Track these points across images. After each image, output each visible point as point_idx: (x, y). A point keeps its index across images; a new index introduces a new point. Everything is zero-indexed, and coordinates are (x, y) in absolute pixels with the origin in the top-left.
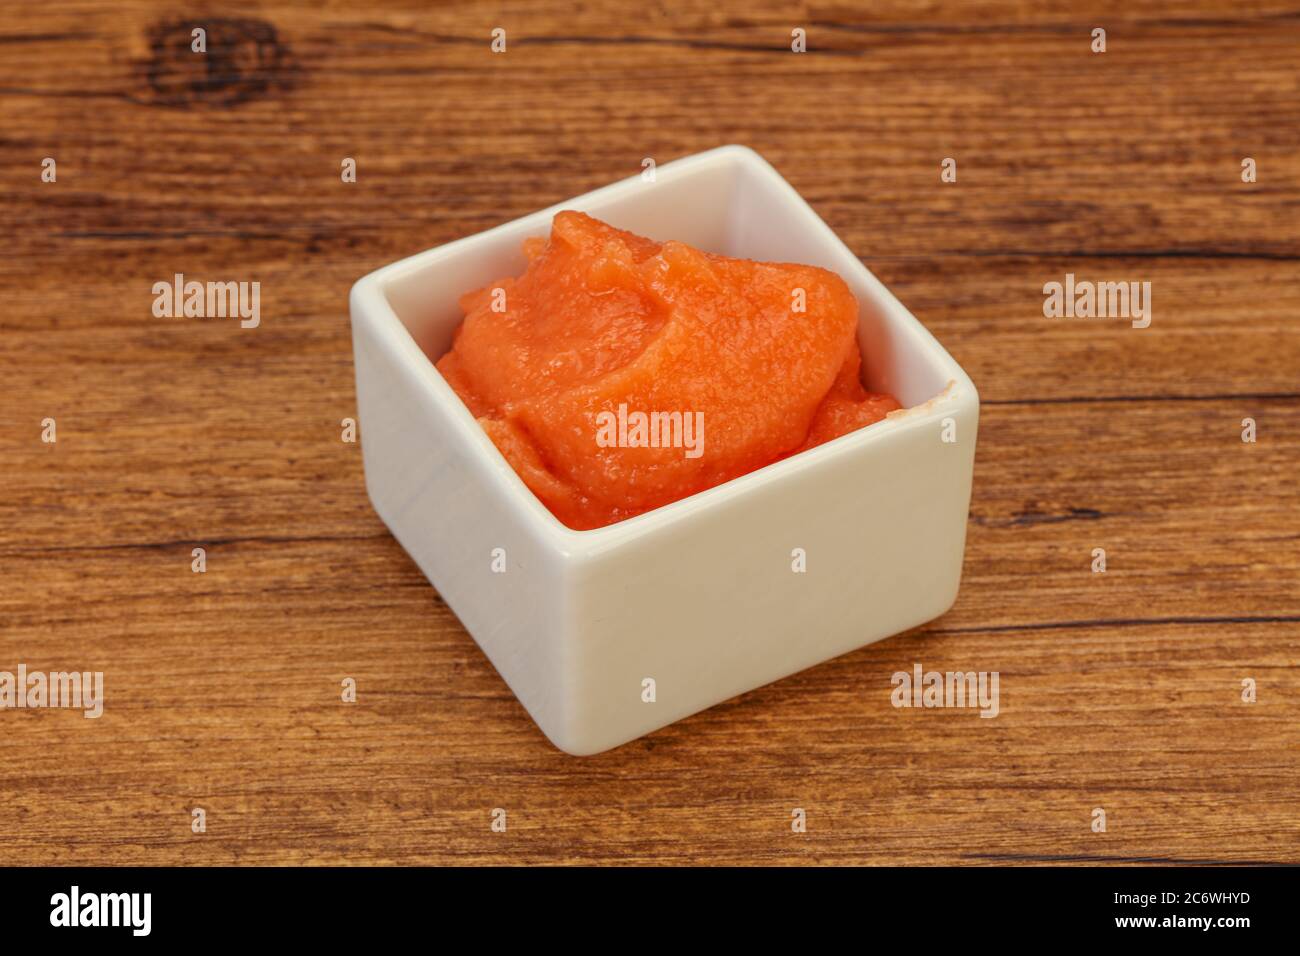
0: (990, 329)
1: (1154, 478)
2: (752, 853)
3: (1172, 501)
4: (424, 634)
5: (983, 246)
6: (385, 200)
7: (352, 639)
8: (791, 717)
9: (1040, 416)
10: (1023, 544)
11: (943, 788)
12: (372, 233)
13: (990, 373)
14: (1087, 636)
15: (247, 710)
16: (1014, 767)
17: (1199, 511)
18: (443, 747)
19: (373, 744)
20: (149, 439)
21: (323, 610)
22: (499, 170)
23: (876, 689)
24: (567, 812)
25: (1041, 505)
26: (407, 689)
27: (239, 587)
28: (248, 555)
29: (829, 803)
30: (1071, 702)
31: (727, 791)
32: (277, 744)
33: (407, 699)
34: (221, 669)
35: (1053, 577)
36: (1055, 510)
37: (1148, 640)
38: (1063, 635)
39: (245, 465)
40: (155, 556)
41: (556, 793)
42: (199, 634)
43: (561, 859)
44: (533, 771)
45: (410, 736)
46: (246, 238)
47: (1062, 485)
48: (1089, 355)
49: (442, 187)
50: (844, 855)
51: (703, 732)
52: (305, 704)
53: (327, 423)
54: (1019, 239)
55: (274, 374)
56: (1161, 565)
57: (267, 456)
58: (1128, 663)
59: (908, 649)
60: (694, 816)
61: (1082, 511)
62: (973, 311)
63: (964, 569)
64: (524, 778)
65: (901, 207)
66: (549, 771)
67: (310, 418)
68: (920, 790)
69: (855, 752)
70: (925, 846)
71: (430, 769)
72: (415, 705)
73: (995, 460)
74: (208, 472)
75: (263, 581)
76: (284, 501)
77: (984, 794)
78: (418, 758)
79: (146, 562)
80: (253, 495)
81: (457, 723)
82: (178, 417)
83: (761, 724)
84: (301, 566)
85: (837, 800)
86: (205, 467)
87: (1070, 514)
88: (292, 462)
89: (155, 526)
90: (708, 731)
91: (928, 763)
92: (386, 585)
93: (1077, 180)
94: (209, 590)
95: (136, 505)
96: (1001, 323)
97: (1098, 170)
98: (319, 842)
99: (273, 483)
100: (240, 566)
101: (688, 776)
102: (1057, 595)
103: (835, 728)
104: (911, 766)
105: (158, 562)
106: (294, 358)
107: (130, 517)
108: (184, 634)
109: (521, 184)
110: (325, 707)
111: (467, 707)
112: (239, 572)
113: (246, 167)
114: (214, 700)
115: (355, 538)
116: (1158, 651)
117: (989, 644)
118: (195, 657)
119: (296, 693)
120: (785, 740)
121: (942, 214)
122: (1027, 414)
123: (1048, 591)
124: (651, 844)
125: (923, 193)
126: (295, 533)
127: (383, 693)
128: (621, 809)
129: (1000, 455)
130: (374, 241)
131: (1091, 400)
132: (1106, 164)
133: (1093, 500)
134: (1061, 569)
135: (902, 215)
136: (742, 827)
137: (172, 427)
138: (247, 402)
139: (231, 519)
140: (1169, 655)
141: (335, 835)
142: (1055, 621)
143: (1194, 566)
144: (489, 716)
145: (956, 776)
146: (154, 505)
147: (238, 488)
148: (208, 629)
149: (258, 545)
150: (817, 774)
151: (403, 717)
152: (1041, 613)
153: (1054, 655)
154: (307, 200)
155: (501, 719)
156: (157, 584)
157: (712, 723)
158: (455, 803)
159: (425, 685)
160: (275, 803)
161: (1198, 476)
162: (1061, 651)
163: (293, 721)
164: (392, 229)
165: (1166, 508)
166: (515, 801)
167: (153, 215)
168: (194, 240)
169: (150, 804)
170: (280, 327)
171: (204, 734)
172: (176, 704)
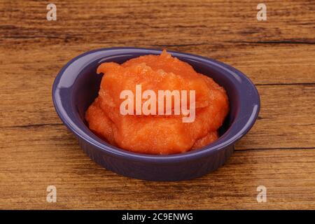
5: (235, 40)
6: (85, 27)
7: (72, 153)
11: (217, 196)
12: (81, 36)
15: (45, 173)
18: (93, 184)
19: (76, 183)
20: (24, 96)
22: (114, 18)
26: (85, 167)
27: (45, 138)
28: (47, 129)
29: (189, 200)
30: (251, 172)
31: (163, 197)
32: (52, 182)
33: (85, 170)
34: (39, 161)
38: (250, 153)
39: (47, 104)
40: (24, 129)
41: (121, 197)
42: (35, 151)
46: (49, 38)
48: (261, 72)
49: (99, 23)
52: (60, 171)
54: (244, 38)
56: (275, 132)
58: (266, 161)
62: (232, 59)
64: (113, 192)
65: (215, 29)
68: (212, 197)
71: (90, 190)
72: (87, 172)
74: (38, 106)
75: (51, 136)
77: (228, 198)
79: (22, 131)
81: (97, 177)
82: (31, 90)
84: (60, 132)
86: (37, 104)
94: (37, 139)
95: (20, 115)
96: (239, 62)
104: (209, 190)
107: (18, 118)
108: (31, 151)
110: (65, 172)
112: (45, 134)
119: (58, 168)
121: (225, 31)
123: (247, 140)
125: (220, 24)
126: (59, 123)
127: (79, 168)
128: (137, 202)
130: (81, 39)
133: (260, 114)
134: (250, 134)
135: (215, 31)
137: (29, 93)
139: (43, 119)
140: (276, 158)
142: (248, 148)
143: (284, 133)
144: (105, 175)
145: (221, 193)
146: (25, 115)
147: (45, 110)
148: (37, 150)
149: (49, 126)
151: (84, 175)
159: (90, 166)
161: (286, 107)
163: (57, 176)
164: (86, 35)
165: (278, 116)
167: (27, 31)
168: (37, 39)
169: (21, 199)
170: (57, 64)
171: (35, 179)
172: (28, 171)
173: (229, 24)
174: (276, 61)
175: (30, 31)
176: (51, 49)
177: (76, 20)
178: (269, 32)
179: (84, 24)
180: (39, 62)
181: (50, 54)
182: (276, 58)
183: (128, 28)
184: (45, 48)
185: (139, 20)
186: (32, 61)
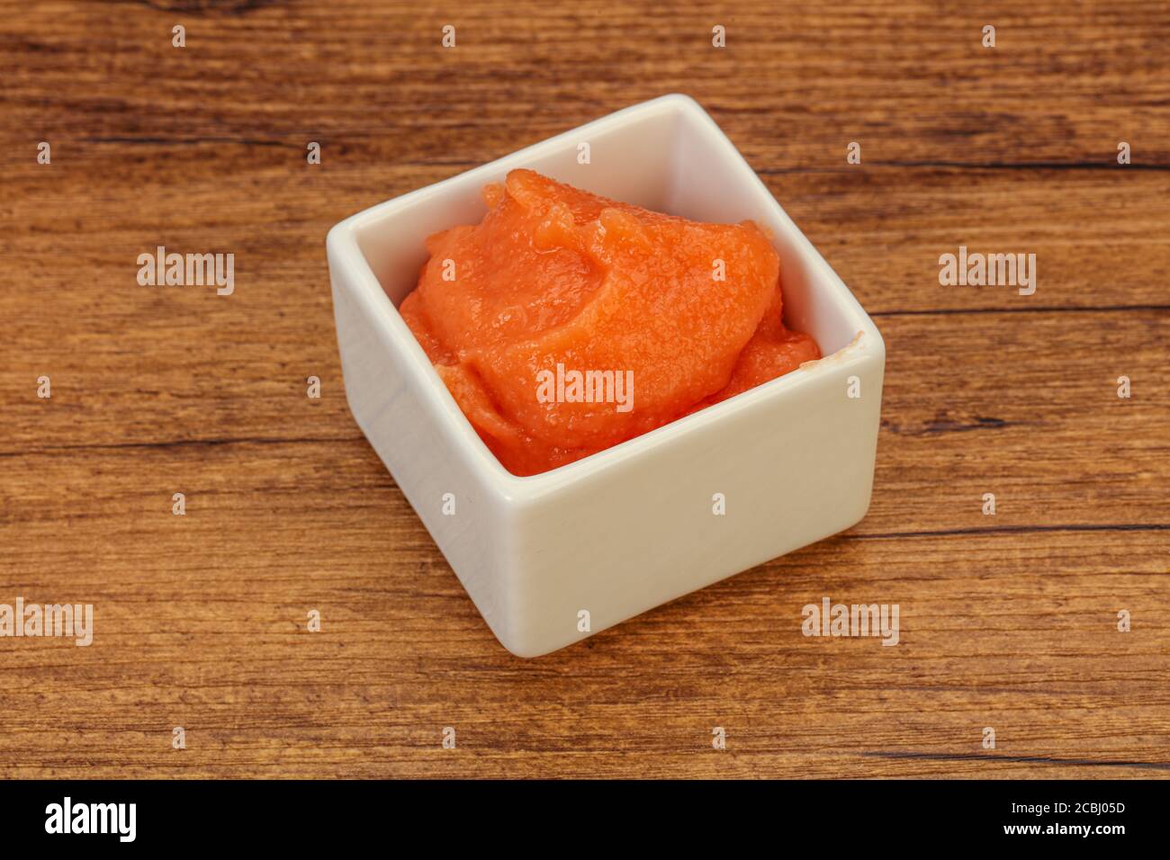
0: (914, 240)
1: (1055, 387)
2: (677, 748)
3: (1069, 411)
4: (395, 534)
5: (911, 156)
6: (375, 108)
7: (331, 538)
8: (717, 619)
9: (954, 326)
10: (932, 451)
11: (849, 688)
12: (363, 141)
13: (911, 284)
14: (986, 542)
15: (237, 605)
16: (914, 669)
17: (1093, 420)
18: (408, 642)
19: (346, 638)
20: (158, 341)
21: (306, 509)
22: (478, 78)
23: (794, 592)
24: (515, 707)
25: (951, 413)
26: (378, 587)
27: (233, 486)
28: (242, 455)
29: (748, 701)
30: (968, 606)
31: (657, 689)
32: (262, 637)
33: (377, 596)
34: (215, 565)
35: (958, 484)
36: (963, 419)
37: (1041, 546)
38: (965, 541)
39: (242, 367)
40: (161, 455)
41: (506, 689)
42: (197, 530)
43: (508, 751)
44: (487, 667)
45: (379, 632)
46: (250, 143)
47: (971, 394)
49: (426, 94)
50: (759, 752)
51: (639, 631)
52: (289, 600)
53: (316, 327)
54: (944, 150)
55: (271, 278)
56: (1055, 473)
57: (262, 359)
58: (1021, 569)
59: (825, 554)
60: (627, 712)
61: (988, 420)
62: (900, 222)
63: (876, 475)
64: (478, 674)
65: (840, 117)
66: (500, 667)
67: (301, 322)
68: (828, 691)
69: (773, 653)
70: (831, 742)
71: (396, 663)
72: (384, 602)
73: (911, 369)
74: (210, 374)
75: (255, 480)
76: (276, 403)
77: (886, 694)
78: (386, 652)
79: (152, 461)
80: (248, 397)
81: (419, 620)
82: (185, 320)
83: (691, 624)
84: (289, 466)
85: (754, 698)
86: (207, 369)
87: (977, 423)
88: (283, 365)
89: (161, 426)
90: (643, 631)
91: (837, 664)
92: (363, 486)
93: (1000, 92)
94: (207, 488)
95: (145, 405)
96: (923, 233)
97: (1021, 81)
98: (296, 731)
99: (267, 385)
100: (235, 466)
101: (623, 674)
102: (961, 502)
103: (756, 630)
104: (822, 666)
105: (162, 460)
106: (288, 263)
107: (140, 417)
108: (184, 531)
109: (498, 93)
110: (305, 603)
111: (429, 605)
112: (234, 471)
113: (253, 74)
114: (208, 594)
115: (337, 440)
116: (1050, 557)
117: (897, 549)
118: (193, 553)
119: (280, 588)
120: (710, 640)
121: (876, 124)
122: (943, 324)
123: (953, 498)
124: (587, 738)
125: (860, 103)
126: (284, 434)
127: (357, 590)
128: (563, 705)
129: (916, 365)
130: (364, 148)
131: (1003, 310)
132: (1029, 75)
133: (999, 411)
134: (966, 477)
135: (839, 125)
136: (669, 723)
137: (178, 330)
138: (246, 306)
139: (228, 420)
140: (1059, 561)
141: (312, 725)
142: (958, 526)
143: (1087, 474)
144: (449, 614)
145: (862, 677)
146: (161, 406)
147: (235, 390)
148: (206, 526)
149: (251, 446)
150: (738, 673)
151: (375, 613)
152: (946, 519)
153: (955, 561)
154: (306, 108)
155: (459, 616)
156: (161, 482)
157: (646, 623)
158: (417, 697)
159: (394, 583)
160: (258, 695)
161: (1094, 386)
162: (962, 556)
163: (276, 617)
164: (379, 136)
165: (1064, 417)
166: (469, 696)
167: (168, 120)
168: (204, 146)
169: (150, 693)
170: (277, 233)
171: (199, 627)
172: (175, 597)
173: (890, 103)
174: (1057, 228)
175: (180, 120)
176: (256, 182)
177: (343, 82)
178: (1031, 128)
179: (371, 97)
180: (211, 225)
181: (253, 198)
182: (1056, 220)
183: (529, 114)
184: (235, 178)
185: (570, 88)
186: (187, 222)
